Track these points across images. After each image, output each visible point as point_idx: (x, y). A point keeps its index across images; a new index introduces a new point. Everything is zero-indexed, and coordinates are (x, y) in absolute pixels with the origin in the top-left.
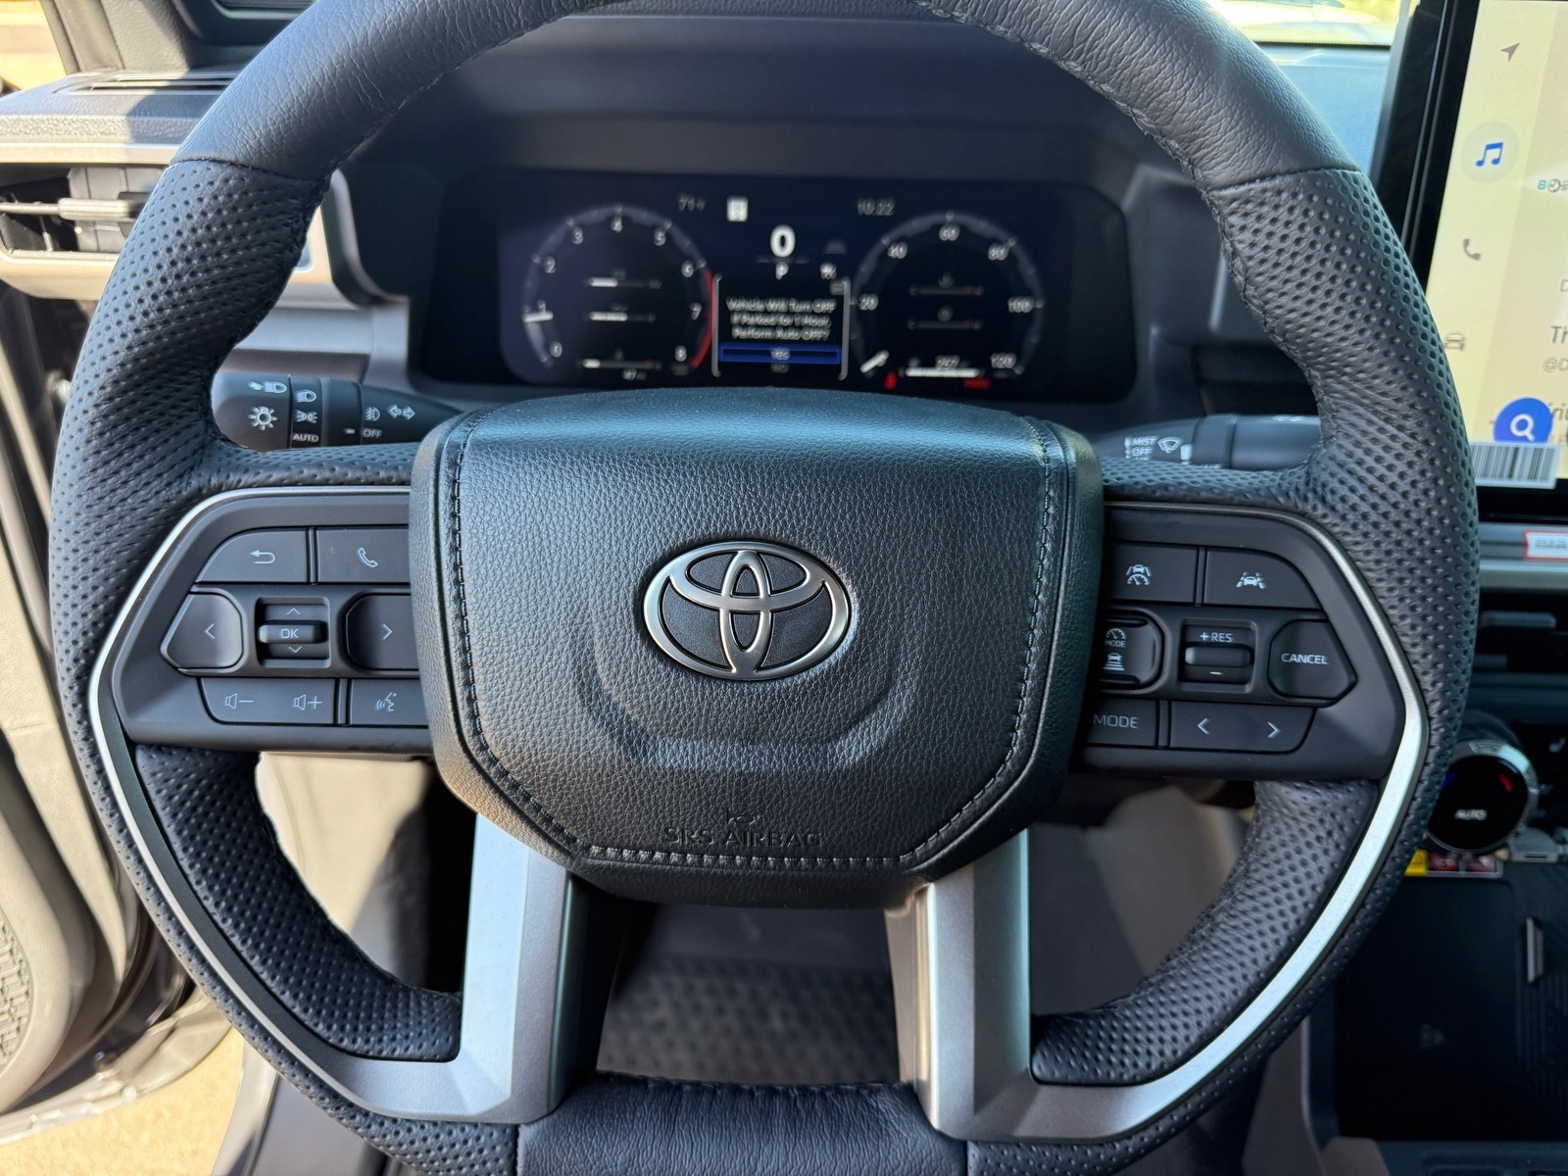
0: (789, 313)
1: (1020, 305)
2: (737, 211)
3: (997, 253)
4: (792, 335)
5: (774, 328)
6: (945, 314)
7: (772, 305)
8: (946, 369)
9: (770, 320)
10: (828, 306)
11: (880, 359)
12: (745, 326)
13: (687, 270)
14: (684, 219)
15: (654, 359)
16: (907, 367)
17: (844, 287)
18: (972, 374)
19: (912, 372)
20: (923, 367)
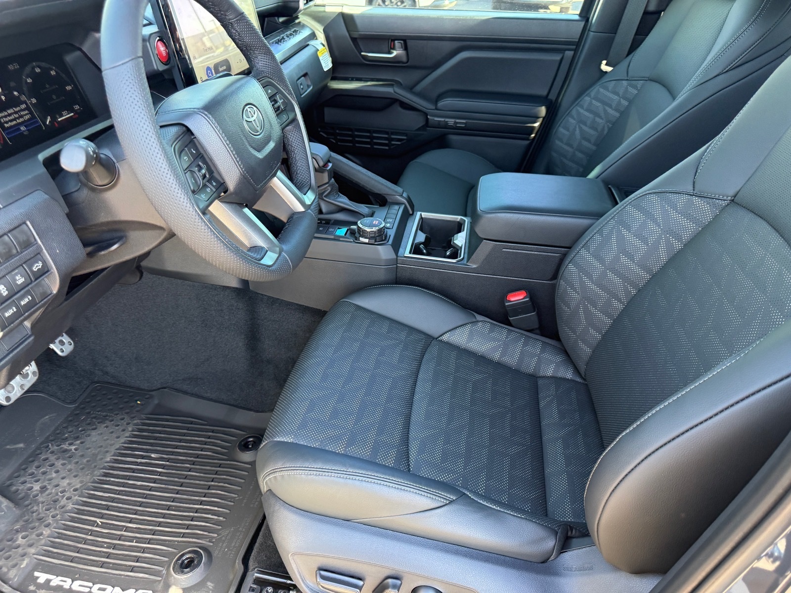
0: (16, 113)
1: (68, 88)
3: (53, 73)
4: (21, 120)
5: (15, 119)
6: (54, 97)
7: (10, 111)
8: (66, 116)
9: (12, 117)
10: (23, 106)
11: (49, 119)
12: (7, 122)
16: (57, 119)
17: (23, 98)
18: (72, 114)
19: (59, 120)
20: (60, 117)
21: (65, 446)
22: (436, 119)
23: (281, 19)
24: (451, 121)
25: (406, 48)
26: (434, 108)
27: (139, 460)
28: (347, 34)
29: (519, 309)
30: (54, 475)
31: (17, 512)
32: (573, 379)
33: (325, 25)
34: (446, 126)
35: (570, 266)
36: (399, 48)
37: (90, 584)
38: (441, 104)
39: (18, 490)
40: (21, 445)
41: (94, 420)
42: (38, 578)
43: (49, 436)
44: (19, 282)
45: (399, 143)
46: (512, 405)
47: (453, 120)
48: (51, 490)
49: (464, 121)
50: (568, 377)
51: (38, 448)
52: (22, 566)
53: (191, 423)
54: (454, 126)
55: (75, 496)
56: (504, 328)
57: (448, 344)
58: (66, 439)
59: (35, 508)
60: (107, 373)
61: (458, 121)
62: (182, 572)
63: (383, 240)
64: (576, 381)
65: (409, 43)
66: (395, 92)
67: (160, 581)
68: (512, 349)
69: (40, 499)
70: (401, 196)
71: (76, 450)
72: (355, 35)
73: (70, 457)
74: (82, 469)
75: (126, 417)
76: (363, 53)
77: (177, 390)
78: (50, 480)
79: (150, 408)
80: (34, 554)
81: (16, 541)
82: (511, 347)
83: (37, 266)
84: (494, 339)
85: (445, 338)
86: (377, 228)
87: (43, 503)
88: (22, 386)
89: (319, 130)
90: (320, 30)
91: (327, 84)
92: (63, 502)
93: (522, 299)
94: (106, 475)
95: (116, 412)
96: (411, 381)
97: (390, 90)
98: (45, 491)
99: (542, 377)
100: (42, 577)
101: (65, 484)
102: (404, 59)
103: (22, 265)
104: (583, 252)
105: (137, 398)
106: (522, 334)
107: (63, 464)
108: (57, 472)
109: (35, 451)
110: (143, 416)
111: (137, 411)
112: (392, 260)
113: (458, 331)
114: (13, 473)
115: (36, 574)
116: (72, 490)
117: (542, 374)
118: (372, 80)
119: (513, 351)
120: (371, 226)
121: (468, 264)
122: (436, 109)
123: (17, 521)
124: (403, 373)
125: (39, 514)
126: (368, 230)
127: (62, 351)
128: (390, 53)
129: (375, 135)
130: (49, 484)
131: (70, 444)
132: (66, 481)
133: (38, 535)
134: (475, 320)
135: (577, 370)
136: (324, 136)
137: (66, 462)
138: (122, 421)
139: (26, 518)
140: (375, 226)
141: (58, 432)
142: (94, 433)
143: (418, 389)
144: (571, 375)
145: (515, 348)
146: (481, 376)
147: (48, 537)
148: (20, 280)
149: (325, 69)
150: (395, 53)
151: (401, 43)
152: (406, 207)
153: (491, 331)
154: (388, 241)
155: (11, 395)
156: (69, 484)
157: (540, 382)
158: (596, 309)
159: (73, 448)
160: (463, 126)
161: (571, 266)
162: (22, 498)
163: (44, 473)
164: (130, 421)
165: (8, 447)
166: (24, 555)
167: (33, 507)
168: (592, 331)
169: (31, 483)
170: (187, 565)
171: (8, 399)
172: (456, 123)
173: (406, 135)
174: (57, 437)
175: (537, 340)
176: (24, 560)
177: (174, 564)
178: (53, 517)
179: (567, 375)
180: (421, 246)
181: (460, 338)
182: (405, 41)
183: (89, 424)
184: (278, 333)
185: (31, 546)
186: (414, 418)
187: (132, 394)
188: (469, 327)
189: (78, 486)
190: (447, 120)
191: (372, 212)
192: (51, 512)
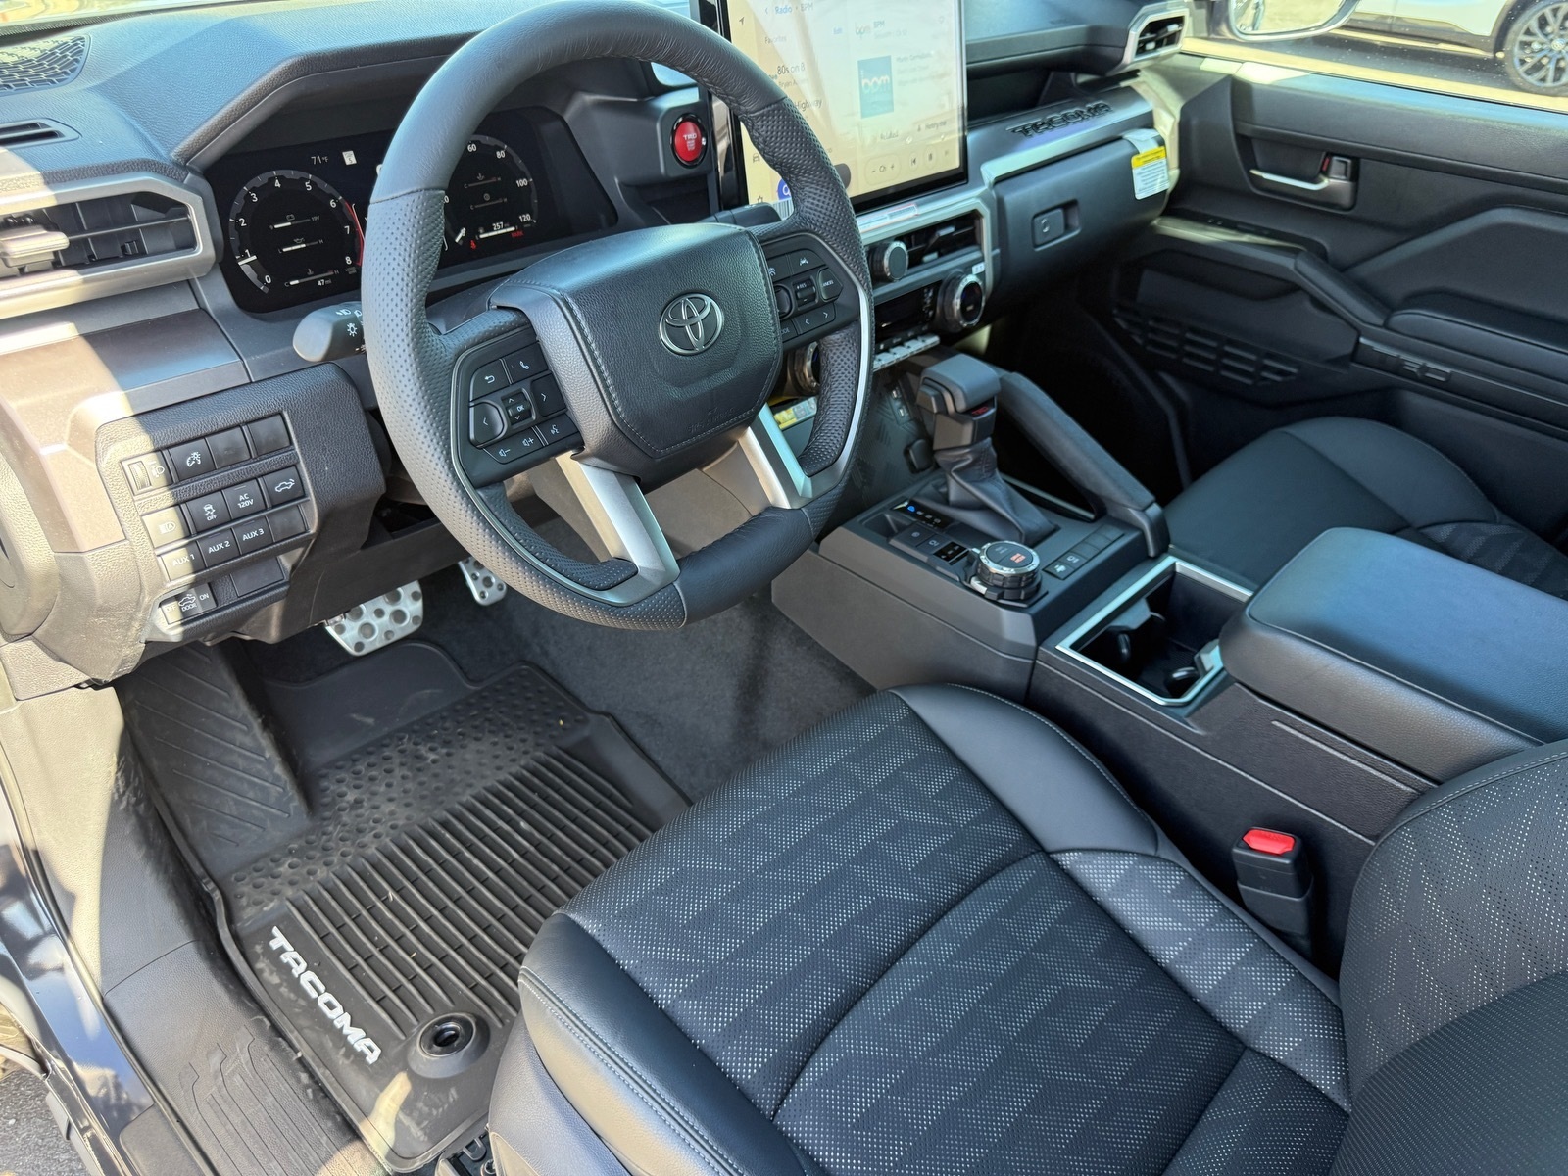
1: (522, 183)
2: (349, 158)
3: (500, 154)
6: (487, 197)
8: (499, 230)
11: (463, 232)
13: (333, 204)
14: (317, 170)
15: (333, 269)
16: (479, 234)
18: (513, 229)
19: (482, 236)
20: (486, 232)
21: (423, 750)
22: (1378, 347)
23: (1083, 79)
24: (1413, 362)
25: (1354, 176)
26: (1380, 322)
27: (500, 823)
28: (1230, 126)
29: (1265, 875)
30: (383, 788)
31: (304, 822)
32: (1331, 1096)
33: (1191, 97)
34: (1398, 368)
35: (1406, 831)
36: (1339, 174)
37: (322, 988)
38: (1400, 318)
39: (327, 789)
40: (370, 721)
41: (487, 724)
42: (274, 937)
43: (413, 723)
44: (242, 505)
45: (1278, 378)
46: (1123, 1083)
47: (1421, 361)
48: (365, 811)
49: (1448, 370)
50: (1320, 1084)
51: (389, 736)
52: (265, 909)
53: (610, 797)
54: (1419, 375)
55: (387, 836)
56: (1214, 898)
57: (1069, 877)
58: (431, 738)
59: (331, 829)
60: (546, 653)
61: (1430, 364)
62: (430, 1047)
63: (1018, 600)
64: (1337, 1105)
65: (1367, 166)
66: (1296, 269)
67: (400, 1041)
68: (1212, 956)
69: (345, 818)
70: (1143, 510)
71: (434, 762)
72: (1247, 129)
73: (419, 770)
74: (423, 797)
75: (531, 738)
76: (1255, 172)
77: (622, 728)
78: (374, 794)
79: (569, 741)
80: (288, 899)
81: (279, 866)
82: (1212, 951)
83: (283, 486)
84: (1178, 916)
85: (1067, 860)
86: (1013, 571)
87: (344, 825)
88: (388, 633)
89: (1115, 311)
90: (1172, 108)
91: (1151, 220)
92: (367, 838)
93: (1277, 855)
94: (445, 825)
95: (522, 725)
96: (915, 922)
97: (1287, 262)
98: (357, 808)
99: (1259, 1053)
100: (279, 940)
101: (387, 811)
102: (1346, 200)
103: (255, 478)
104: (1446, 814)
105: (563, 714)
106: (1254, 933)
107: (403, 778)
108: (389, 785)
109: (384, 737)
110: (554, 750)
111: (552, 737)
112: (1026, 647)
113: (1101, 858)
114: (337, 760)
115: (276, 931)
116: (390, 824)
117: (1261, 1045)
118: (1259, 232)
119: (1212, 961)
120: (1001, 561)
121: (1188, 721)
122: (1385, 326)
123: (299, 836)
124: (910, 896)
125: (329, 840)
126: (993, 568)
127: (483, 595)
128: (1314, 180)
129: (1228, 348)
130: (369, 799)
131: (432, 749)
132: (392, 807)
133: (310, 873)
134: (1152, 852)
135: (1346, 1082)
136: (1119, 326)
137: (409, 774)
138: (522, 745)
139: (313, 837)
140: (1011, 564)
141: (430, 721)
142: (473, 746)
143: (922, 946)
144: (1330, 1084)
145: (1221, 956)
146: (1095, 984)
147: (319, 882)
148: (245, 502)
149: (1139, 196)
150: (1325, 183)
151: (1345, 163)
152: (1142, 537)
153: (1180, 892)
154: (1030, 606)
155: (366, 641)
156: (392, 813)
157: (1247, 1062)
158: (1427, 966)
159: (432, 756)
160: (1442, 379)
161: (1407, 833)
162: (326, 805)
163: (372, 779)
164: (531, 749)
165: (354, 716)
166: (275, 893)
167: (328, 826)
168: (1402, 1012)
169: (348, 786)
170: (442, 1041)
171: (359, 646)
172: (1424, 369)
173: (1298, 365)
174: (422, 730)
175: (1286, 962)
176: (272, 900)
177: (429, 1028)
178: (344, 854)
179: (1320, 1079)
180: (1124, 639)
181: (1102, 876)
182: (1357, 162)
183: (476, 727)
184: (793, 699)
185: (292, 883)
186: (866, 1003)
187: (561, 703)
188: (1129, 861)
189: (401, 823)
190: (1404, 356)
191: (1053, 527)
192: (344, 845)
